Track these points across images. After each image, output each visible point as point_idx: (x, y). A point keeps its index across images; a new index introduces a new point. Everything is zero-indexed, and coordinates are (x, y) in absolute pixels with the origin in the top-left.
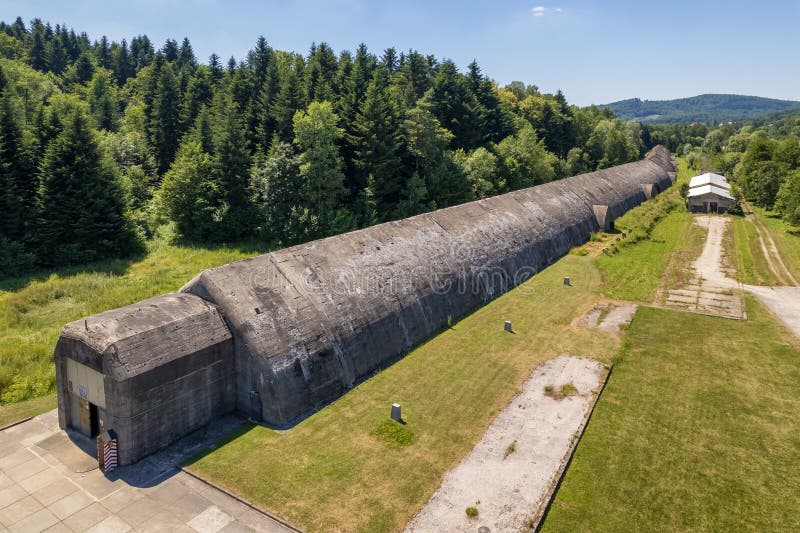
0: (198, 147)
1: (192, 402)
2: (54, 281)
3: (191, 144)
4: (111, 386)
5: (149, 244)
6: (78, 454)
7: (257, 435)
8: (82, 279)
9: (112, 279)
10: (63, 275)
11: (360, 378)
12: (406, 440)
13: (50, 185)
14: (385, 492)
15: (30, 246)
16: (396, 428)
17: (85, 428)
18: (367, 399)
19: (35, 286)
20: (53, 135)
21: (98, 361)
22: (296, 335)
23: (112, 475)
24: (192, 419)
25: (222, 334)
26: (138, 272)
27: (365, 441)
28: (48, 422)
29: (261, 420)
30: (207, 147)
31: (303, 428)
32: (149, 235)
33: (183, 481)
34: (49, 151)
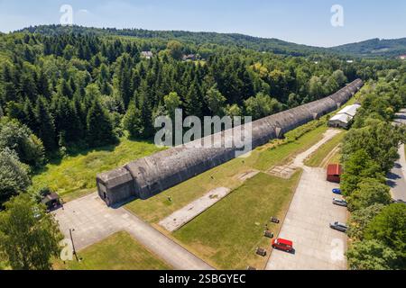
0: (134, 106)
1: (125, 193)
2: (94, 153)
3: (132, 106)
4: (107, 189)
5: (121, 139)
6: (102, 201)
7: (138, 201)
8: (102, 152)
9: (110, 153)
10: (97, 150)
11: (165, 189)
12: (169, 204)
13: (91, 123)
14: (160, 214)
15: (87, 142)
16: (168, 202)
17: (103, 196)
18: (165, 194)
19: (90, 154)
20: (90, 107)
21: (104, 184)
22: (148, 179)
23: (109, 206)
24: (125, 196)
25: (131, 179)
26: (117, 150)
27: (160, 204)
28: (96, 194)
29: (139, 197)
30: (137, 106)
31: (148, 200)
32: (120, 136)
33: (122, 208)
34: (89, 113)
